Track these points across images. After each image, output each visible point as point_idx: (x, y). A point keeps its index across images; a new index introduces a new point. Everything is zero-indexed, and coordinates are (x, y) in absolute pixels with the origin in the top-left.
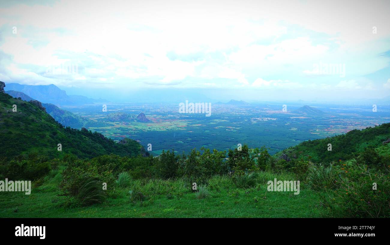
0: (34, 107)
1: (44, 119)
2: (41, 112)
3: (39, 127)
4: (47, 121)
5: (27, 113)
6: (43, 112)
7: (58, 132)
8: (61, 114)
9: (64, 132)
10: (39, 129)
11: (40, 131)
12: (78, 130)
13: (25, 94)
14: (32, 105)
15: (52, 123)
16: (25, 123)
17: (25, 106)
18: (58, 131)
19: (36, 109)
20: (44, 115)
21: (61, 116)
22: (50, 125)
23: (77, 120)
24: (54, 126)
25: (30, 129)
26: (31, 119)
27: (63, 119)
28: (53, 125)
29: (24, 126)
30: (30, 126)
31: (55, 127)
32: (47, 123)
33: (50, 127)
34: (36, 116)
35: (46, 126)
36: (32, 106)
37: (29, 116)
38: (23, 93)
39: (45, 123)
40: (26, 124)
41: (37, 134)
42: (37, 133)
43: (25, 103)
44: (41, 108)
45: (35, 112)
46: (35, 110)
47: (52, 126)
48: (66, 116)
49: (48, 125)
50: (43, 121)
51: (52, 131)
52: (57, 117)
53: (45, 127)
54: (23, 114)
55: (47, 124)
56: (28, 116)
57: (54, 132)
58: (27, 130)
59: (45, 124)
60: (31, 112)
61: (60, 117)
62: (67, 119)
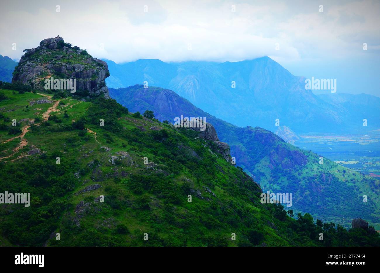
0: (190, 143)
1: (224, 185)
2: (213, 160)
3: (207, 212)
4: (233, 193)
5: (169, 165)
6: (219, 161)
7: (267, 233)
8: (297, 166)
9: (288, 232)
10: (205, 218)
11: (209, 226)
12: (340, 228)
13: (181, 95)
14: (185, 137)
15: (247, 200)
16: (164, 197)
17: (164, 139)
18: (268, 229)
19: (200, 152)
20: (224, 173)
21: (296, 174)
22: (239, 208)
23: (352, 188)
24: (254, 212)
25: (180, 220)
26: (180, 183)
27: (303, 183)
28: (250, 206)
29: (160, 207)
30: (180, 208)
31: (258, 216)
32: (232, 198)
33: (239, 213)
34: (198, 176)
35: (228, 210)
36: (185, 141)
37: (177, 173)
38: (175, 95)
39: (225, 199)
40: (166, 203)
41: (200, 236)
42: (202, 233)
43: (163, 131)
44: (214, 147)
45: (195, 161)
46: (194, 155)
47: (248, 210)
48: (313, 174)
49: (235, 208)
50: (219, 191)
51: (248, 229)
52: (284, 175)
53: (226, 214)
54: (158, 168)
55: (231, 205)
56: (173, 174)
57: (255, 233)
58: (171, 221)
59: (225, 202)
60: (183, 162)
61: (293, 178)
62: (316, 185)
